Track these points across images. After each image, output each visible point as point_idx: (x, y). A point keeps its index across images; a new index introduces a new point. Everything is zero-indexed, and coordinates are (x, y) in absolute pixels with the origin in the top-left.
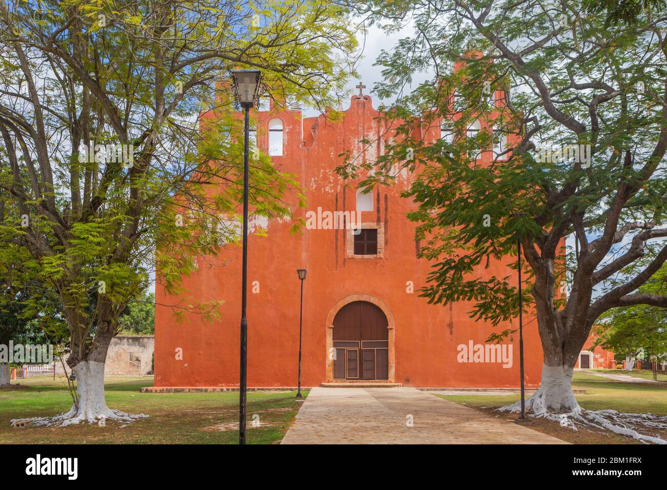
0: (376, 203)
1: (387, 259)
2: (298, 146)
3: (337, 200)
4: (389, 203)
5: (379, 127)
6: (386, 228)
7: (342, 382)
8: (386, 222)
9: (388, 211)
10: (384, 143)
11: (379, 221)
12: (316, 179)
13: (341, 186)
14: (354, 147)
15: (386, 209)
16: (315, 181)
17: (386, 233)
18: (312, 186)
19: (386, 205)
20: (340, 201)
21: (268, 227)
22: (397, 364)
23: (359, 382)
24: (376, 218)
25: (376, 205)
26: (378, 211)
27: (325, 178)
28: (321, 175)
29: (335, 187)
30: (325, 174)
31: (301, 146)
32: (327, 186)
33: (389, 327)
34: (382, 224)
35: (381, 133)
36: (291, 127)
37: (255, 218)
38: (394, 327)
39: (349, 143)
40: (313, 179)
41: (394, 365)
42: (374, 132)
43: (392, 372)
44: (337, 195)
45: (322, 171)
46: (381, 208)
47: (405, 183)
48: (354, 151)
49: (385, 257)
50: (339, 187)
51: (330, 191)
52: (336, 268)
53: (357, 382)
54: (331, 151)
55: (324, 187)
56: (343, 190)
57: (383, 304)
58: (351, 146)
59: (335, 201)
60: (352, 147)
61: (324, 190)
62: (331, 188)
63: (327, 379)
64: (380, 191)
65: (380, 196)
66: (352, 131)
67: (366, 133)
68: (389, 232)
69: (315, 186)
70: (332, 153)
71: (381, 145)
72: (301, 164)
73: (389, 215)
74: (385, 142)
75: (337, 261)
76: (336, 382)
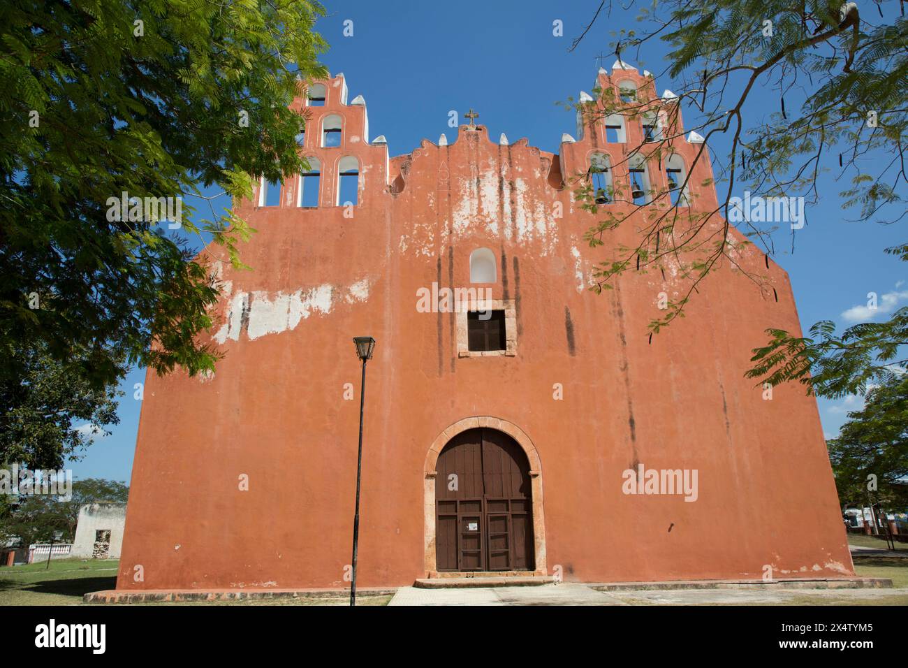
0: (501, 270)
1: (522, 358)
2: (381, 192)
3: (439, 266)
4: (521, 270)
5: (500, 164)
6: (518, 308)
7: (453, 576)
8: (518, 299)
9: (521, 282)
10: (509, 186)
11: (506, 297)
12: (407, 236)
13: (446, 247)
14: (465, 192)
15: (517, 279)
16: (406, 240)
17: (518, 316)
18: (401, 247)
19: (517, 273)
20: (445, 268)
21: (331, 309)
22: (550, 540)
23: (485, 575)
24: (502, 293)
25: (501, 274)
26: (505, 282)
27: (422, 235)
28: (415, 232)
29: (436, 248)
30: (421, 230)
31: (385, 192)
32: (423, 247)
33: (532, 472)
34: (512, 302)
35: (504, 173)
36: (371, 166)
37: (311, 296)
38: (540, 473)
39: (458, 187)
40: (402, 237)
41: (544, 542)
42: (494, 172)
43: (541, 555)
44: (439, 260)
45: (416, 225)
46: (508, 278)
47: (544, 240)
48: (465, 197)
49: (519, 354)
50: (443, 248)
51: (429, 255)
52: (440, 373)
53: (480, 576)
54: (431, 198)
55: (420, 248)
56: (448, 254)
57: (520, 432)
58: (459, 191)
59: (436, 269)
60: (462, 192)
61: (420, 252)
62: (431, 250)
63: (426, 571)
64: (506, 253)
65: (507, 261)
66: (460, 171)
67: (481, 174)
68: (523, 315)
69: (405, 247)
70: (432, 201)
71: (504, 188)
72: (384, 216)
73: (522, 286)
74: (511, 184)
75: (441, 363)
76: (443, 576)
